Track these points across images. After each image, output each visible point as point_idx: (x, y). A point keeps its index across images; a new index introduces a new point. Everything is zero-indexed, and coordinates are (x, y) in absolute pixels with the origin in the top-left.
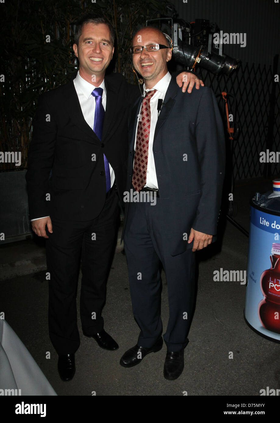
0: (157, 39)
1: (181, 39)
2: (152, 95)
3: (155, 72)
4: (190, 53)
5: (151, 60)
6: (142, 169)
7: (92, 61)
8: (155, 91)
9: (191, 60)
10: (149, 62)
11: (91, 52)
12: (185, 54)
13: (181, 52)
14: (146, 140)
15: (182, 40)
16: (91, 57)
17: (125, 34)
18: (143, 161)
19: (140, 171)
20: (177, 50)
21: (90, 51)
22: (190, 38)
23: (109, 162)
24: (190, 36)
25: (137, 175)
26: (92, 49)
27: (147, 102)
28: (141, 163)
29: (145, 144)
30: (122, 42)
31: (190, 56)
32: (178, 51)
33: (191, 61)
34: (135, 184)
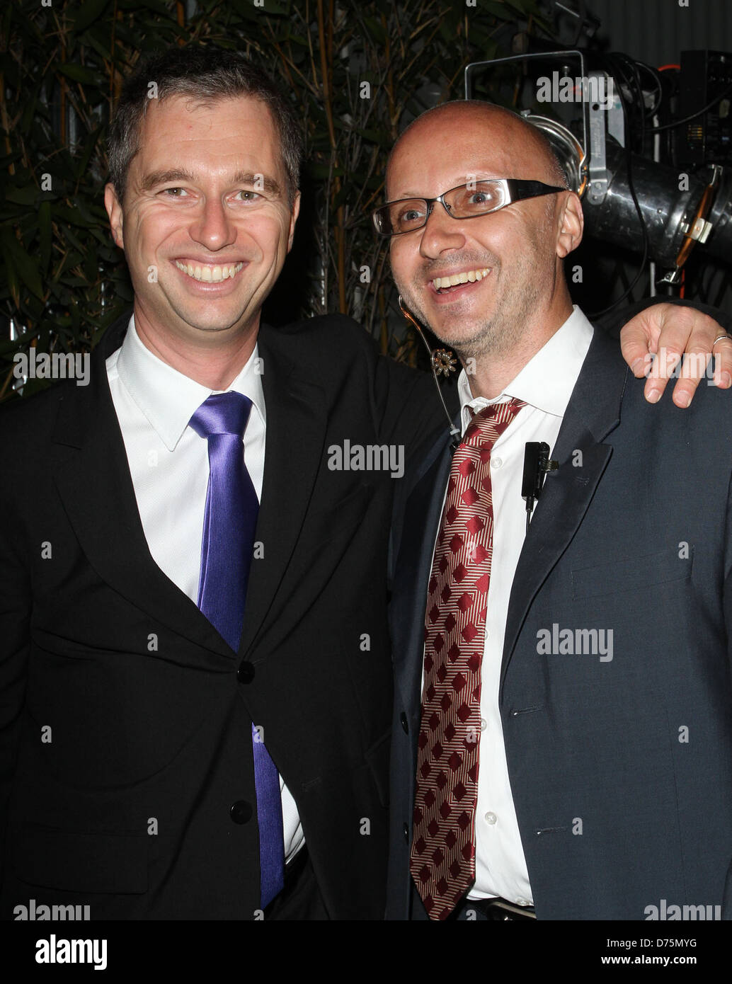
0: (496, 155)
1: (621, 139)
2: (501, 428)
3: (497, 316)
4: (667, 204)
5: (477, 258)
6: (453, 803)
7: (189, 280)
8: (516, 406)
9: (670, 232)
10: (466, 270)
11: (180, 232)
12: (643, 205)
13: (625, 199)
14: (466, 650)
15: (623, 145)
16: (182, 258)
17: (369, 127)
18: (455, 761)
19: (445, 810)
20: (603, 189)
21: (178, 228)
22: (657, 137)
23: (278, 771)
24: (656, 124)
25: (434, 828)
26: (189, 222)
27: (477, 459)
28: (446, 769)
29: (465, 671)
30: (355, 157)
31: (664, 213)
32: (610, 193)
33: (670, 236)
34: (425, 874)
